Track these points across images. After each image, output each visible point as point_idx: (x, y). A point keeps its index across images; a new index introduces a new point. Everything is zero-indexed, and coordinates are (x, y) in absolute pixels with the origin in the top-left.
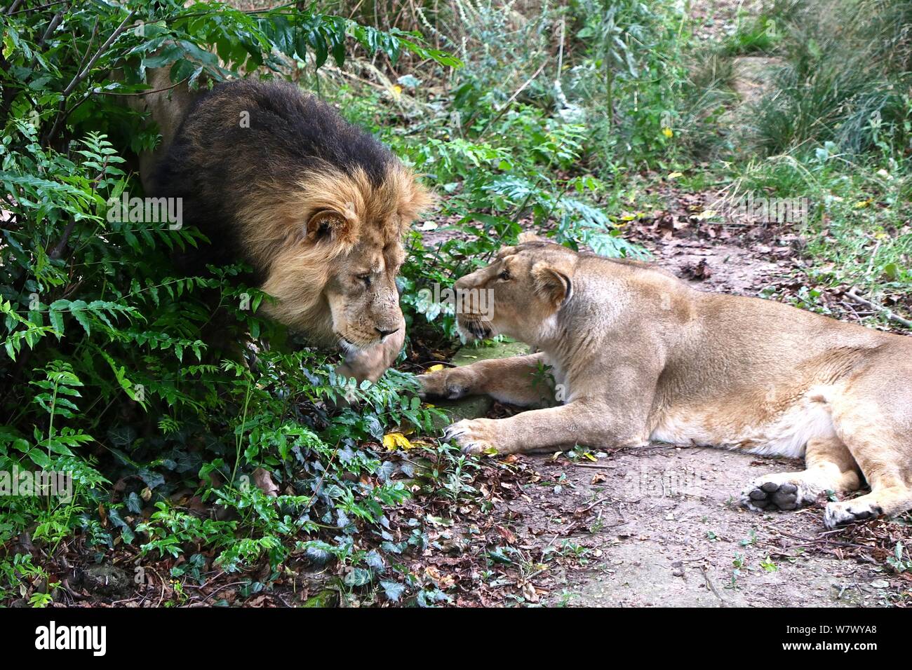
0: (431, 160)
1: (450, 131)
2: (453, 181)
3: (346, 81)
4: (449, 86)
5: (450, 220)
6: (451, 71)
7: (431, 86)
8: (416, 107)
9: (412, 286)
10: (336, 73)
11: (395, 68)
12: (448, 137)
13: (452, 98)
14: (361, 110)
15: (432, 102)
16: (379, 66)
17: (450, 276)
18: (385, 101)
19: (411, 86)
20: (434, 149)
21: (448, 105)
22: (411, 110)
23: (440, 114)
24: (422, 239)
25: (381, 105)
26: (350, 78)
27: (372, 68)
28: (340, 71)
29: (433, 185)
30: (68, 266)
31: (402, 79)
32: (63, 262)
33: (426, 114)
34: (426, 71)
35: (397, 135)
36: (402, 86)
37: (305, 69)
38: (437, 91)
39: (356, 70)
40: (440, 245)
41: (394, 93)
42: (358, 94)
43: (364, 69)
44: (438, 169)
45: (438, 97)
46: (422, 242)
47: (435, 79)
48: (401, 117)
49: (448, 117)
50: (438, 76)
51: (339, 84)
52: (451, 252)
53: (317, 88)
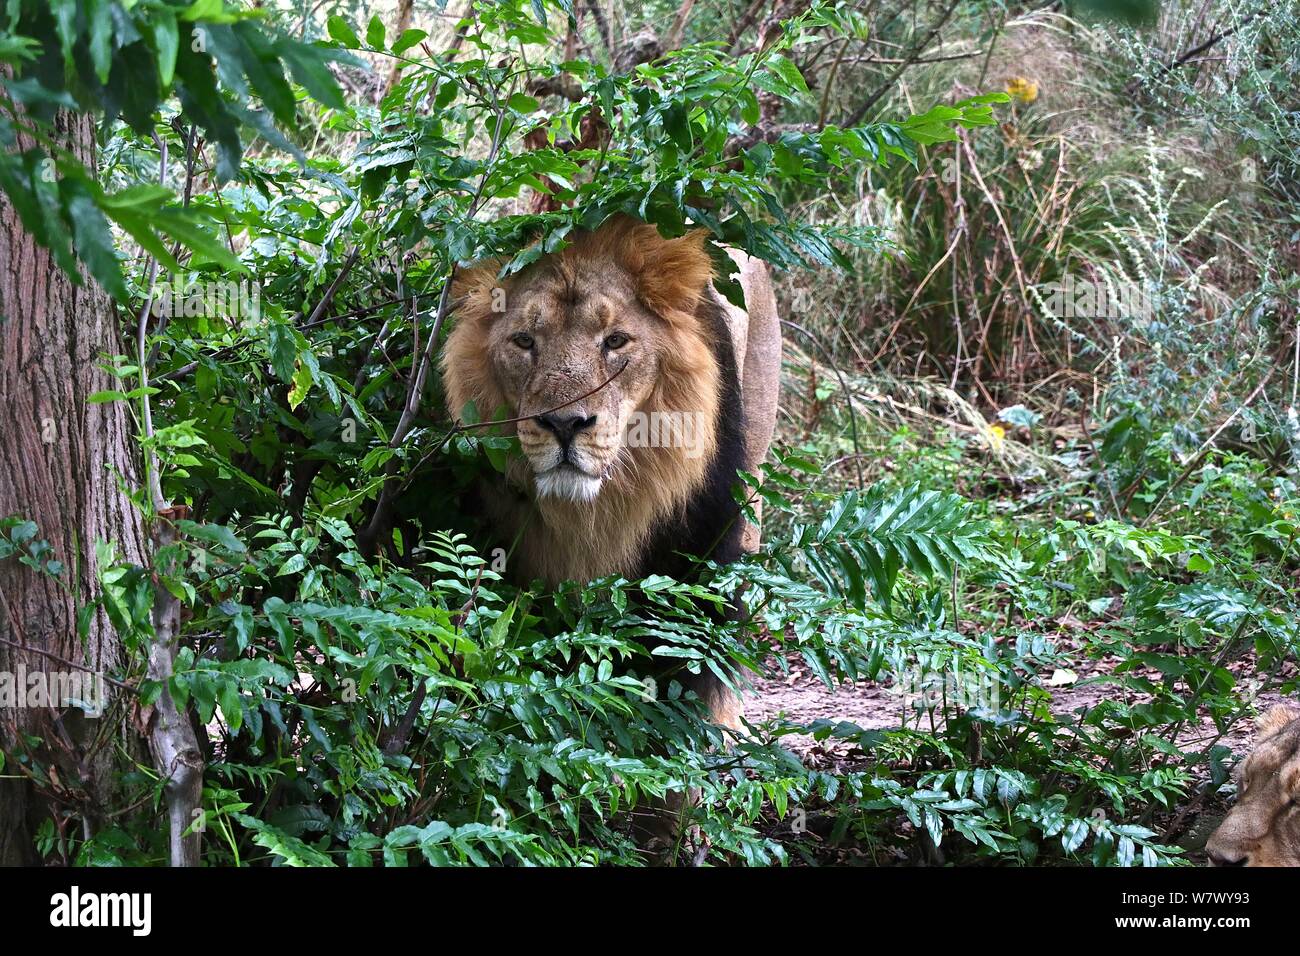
0: (1063, 557)
1: (1096, 503)
2: (1103, 594)
3: (904, 420)
4: (1092, 424)
5: (1101, 665)
6: (1096, 395)
7: (1060, 424)
8: (1033, 462)
9: (1034, 787)
10: (887, 405)
11: (992, 395)
12: (1092, 514)
13: (1098, 444)
14: (933, 470)
15: (1062, 453)
16: (963, 391)
17: (1104, 769)
18: (976, 454)
19: (1023, 424)
20: (1068, 537)
21: (1092, 458)
22: (1024, 467)
23: (1077, 473)
24: (1050, 701)
25: (969, 460)
26: (911, 415)
27: (950, 395)
28: (893, 403)
29: (1067, 603)
30: (416, 766)
31: (1006, 414)
32: (407, 761)
33: (1052, 474)
34: (1050, 397)
35: (1000, 514)
36: (1006, 426)
37: (829, 400)
38: (1071, 432)
39: (921, 399)
40: (1083, 711)
41: (991, 438)
42: (927, 441)
43: (937, 398)
44: (1076, 574)
45: (1073, 443)
46: (1051, 707)
47: (1065, 411)
48: (1006, 480)
49: (1092, 479)
50: (1071, 405)
51: (892, 425)
52: (1105, 724)
53: (853, 435)
